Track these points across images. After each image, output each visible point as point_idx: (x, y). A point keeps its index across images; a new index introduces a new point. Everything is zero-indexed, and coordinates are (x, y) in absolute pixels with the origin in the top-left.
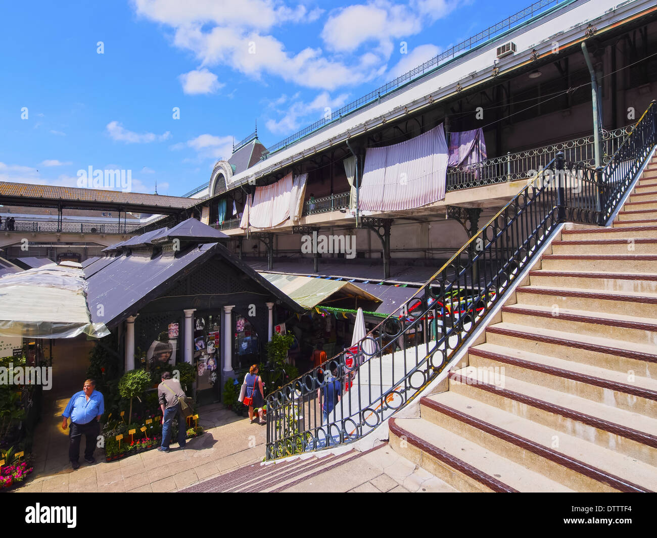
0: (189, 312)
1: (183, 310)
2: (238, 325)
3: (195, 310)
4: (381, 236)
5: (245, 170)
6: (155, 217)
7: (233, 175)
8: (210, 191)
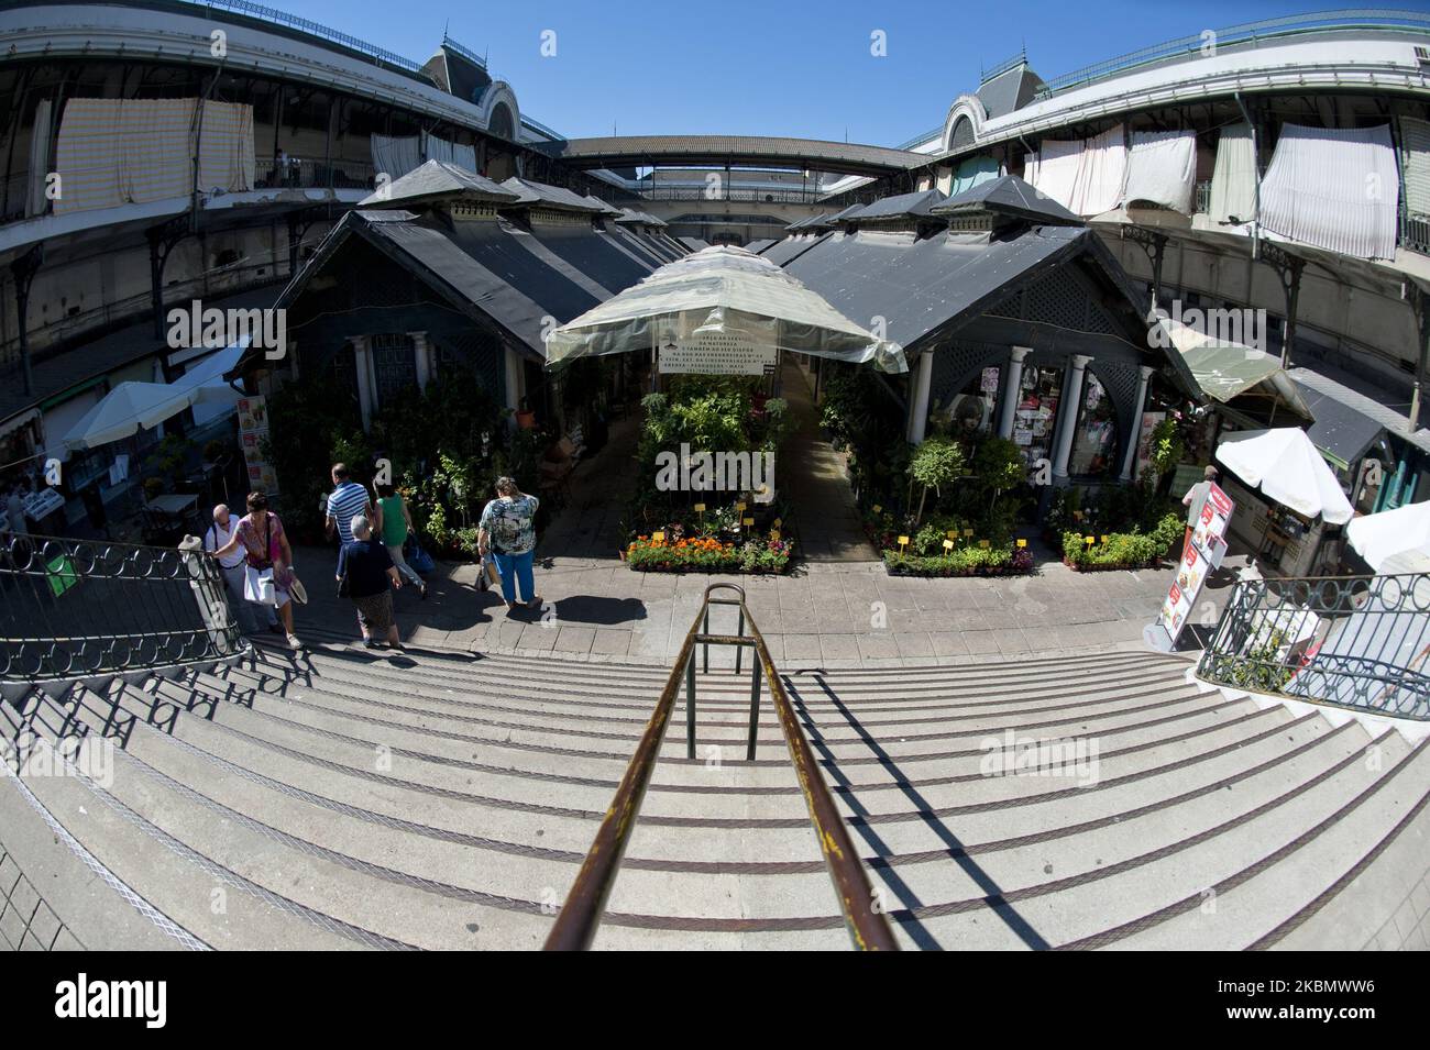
0: (1021, 353)
1: (1010, 345)
2: (1090, 396)
3: (1031, 350)
4: (1285, 286)
5: (1010, 112)
6: (851, 182)
7: (988, 119)
8: (943, 144)
